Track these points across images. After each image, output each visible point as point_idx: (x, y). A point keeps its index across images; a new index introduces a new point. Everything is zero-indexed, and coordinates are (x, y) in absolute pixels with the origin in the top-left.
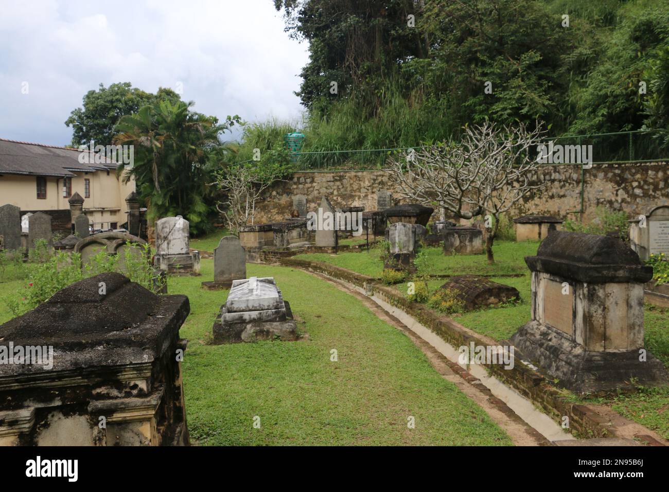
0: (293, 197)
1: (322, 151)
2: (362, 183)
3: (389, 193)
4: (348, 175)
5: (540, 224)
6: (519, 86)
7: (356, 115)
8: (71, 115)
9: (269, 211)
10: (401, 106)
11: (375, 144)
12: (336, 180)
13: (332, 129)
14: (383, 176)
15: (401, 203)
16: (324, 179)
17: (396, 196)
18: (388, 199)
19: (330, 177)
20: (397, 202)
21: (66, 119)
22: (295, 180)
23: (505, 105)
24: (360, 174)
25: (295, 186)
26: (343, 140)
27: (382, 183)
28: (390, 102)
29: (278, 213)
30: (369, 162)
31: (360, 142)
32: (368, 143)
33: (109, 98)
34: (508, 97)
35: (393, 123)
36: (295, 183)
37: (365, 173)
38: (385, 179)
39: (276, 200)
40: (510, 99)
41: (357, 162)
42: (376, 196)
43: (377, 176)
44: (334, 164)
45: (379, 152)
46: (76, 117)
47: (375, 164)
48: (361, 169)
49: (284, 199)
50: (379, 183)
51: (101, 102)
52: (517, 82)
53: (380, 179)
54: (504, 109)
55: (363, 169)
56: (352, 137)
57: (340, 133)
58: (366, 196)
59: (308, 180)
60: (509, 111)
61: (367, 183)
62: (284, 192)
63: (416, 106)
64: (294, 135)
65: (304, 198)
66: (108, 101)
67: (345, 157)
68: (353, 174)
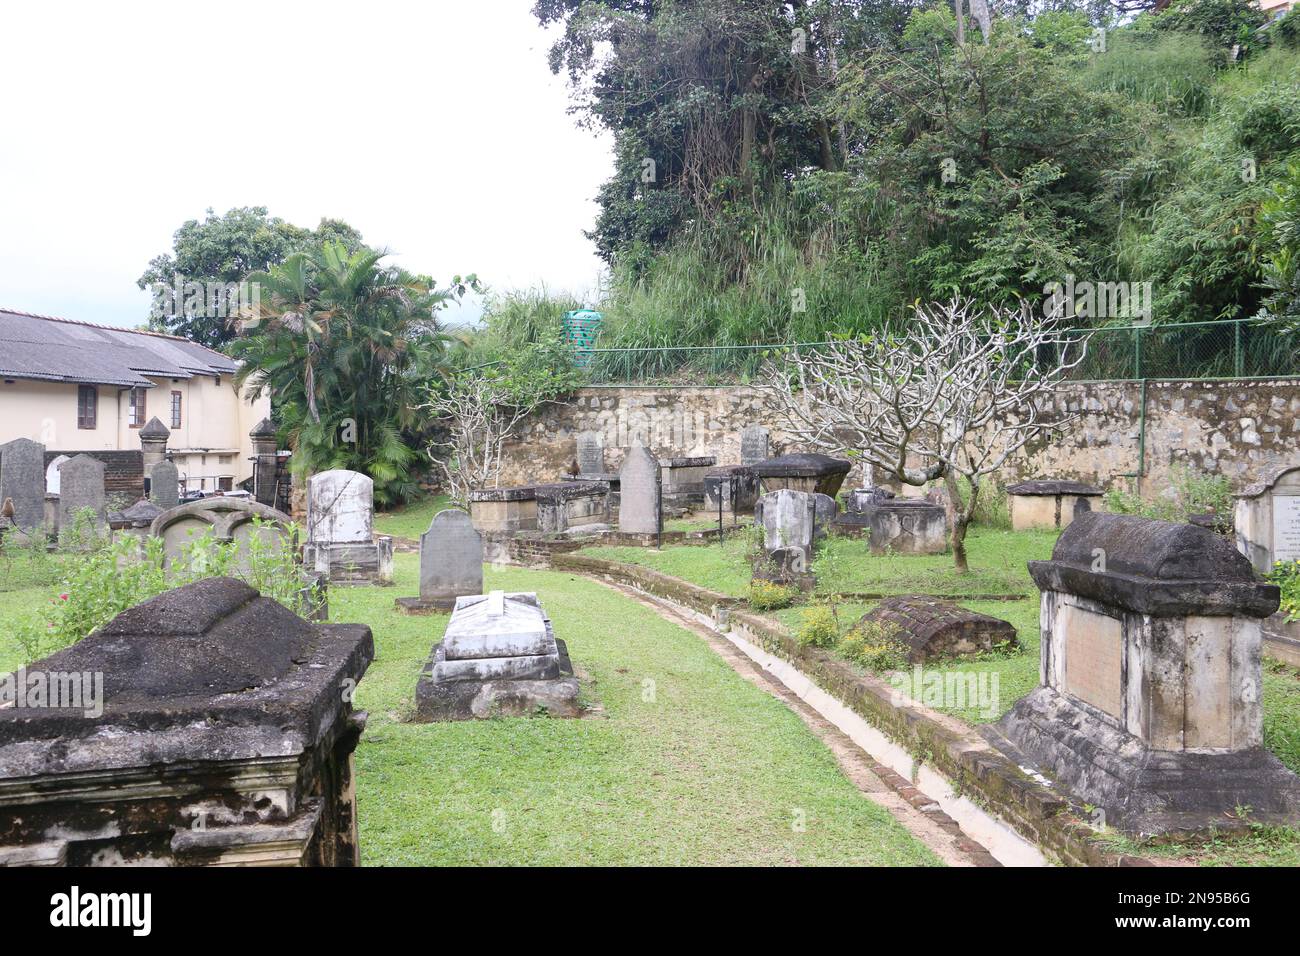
0: (578, 436)
1: (635, 348)
2: (712, 411)
3: (764, 431)
4: (684, 394)
5: (1059, 496)
6: (1021, 228)
7: (702, 279)
8: (149, 268)
9: (530, 462)
10: (790, 263)
11: (738, 336)
12: (662, 404)
13: (656, 304)
14: (753, 397)
15: (788, 451)
16: (638, 402)
17: (777, 437)
18: (761, 444)
19: (649, 397)
20: (779, 449)
21: (140, 275)
22: (582, 402)
23: (993, 263)
24: (707, 393)
25: (581, 415)
26: (678, 325)
27: (750, 411)
28: (770, 254)
29: (546, 466)
30: (726, 370)
31: (710, 331)
32: (724, 334)
33: (225, 237)
34: (998, 248)
35: (774, 296)
36: (581, 409)
37: (717, 392)
38: (757, 404)
39: (543, 441)
40: (1002, 252)
41: (702, 370)
42: (738, 437)
43: (741, 398)
44: (657, 373)
45: (746, 352)
46: (159, 272)
47: (737, 374)
48: (711, 383)
49: (559, 440)
50: (745, 412)
51: (208, 243)
52: (1016, 219)
53: (747, 403)
54: (992, 272)
55: (714, 384)
56: (694, 320)
57: (671, 313)
58: (720, 436)
59: (607, 404)
60: (999, 276)
61: (722, 411)
62: (559, 426)
63: (819, 263)
64: (581, 315)
65: (597, 438)
66: (220, 242)
67: (679, 358)
68: (695, 392)
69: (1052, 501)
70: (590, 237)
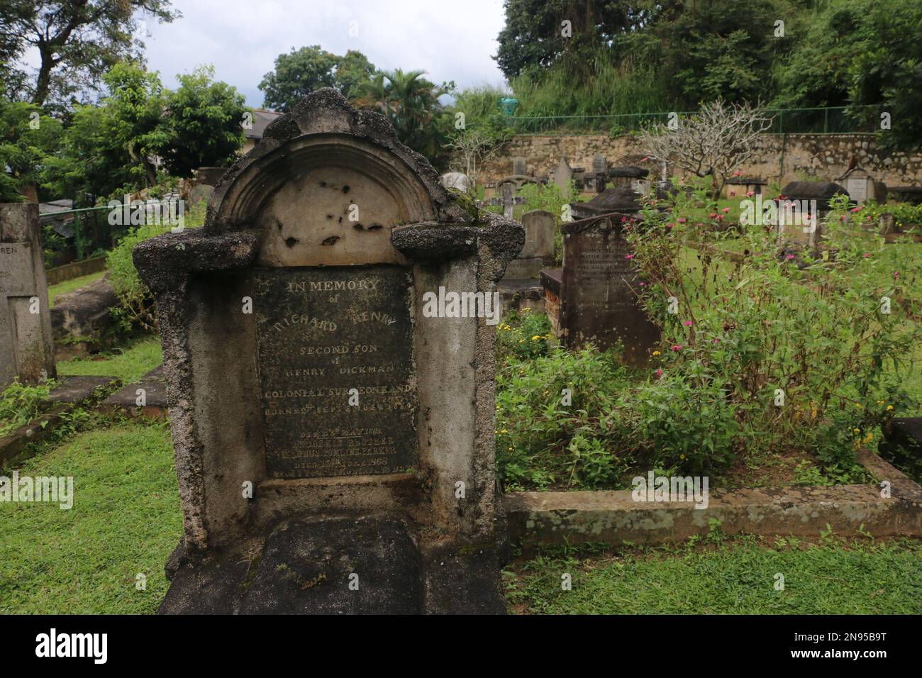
0: (512, 159)
1: (538, 117)
2: (577, 148)
3: (604, 156)
4: (564, 139)
5: (748, 185)
6: (728, 63)
7: (567, 83)
8: (264, 79)
9: (489, 172)
10: (612, 76)
11: (589, 111)
12: (553, 144)
13: (546, 95)
14: (597, 140)
15: (614, 166)
16: (541, 143)
17: (609, 159)
18: (602, 162)
19: (546, 140)
20: (609, 165)
21: (259, 83)
22: (514, 142)
23: (716, 79)
24: (575, 138)
25: (513, 149)
26: (557, 105)
27: (596, 147)
28: (602, 71)
29: (497, 173)
30: (583, 127)
31: (573, 108)
32: (582, 109)
33: (303, 62)
34: (718, 72)
35: (604, 91)
36: (513, 146)
37: (580, 138)
38: (599, 143)
39: (495, 162)
40: (720, 74)
41: (572, 128)
42: (591, 159)
43: (592, 140)
44: (549, 128)
45: (592, 119)
46: (269, 81)
47: (588, 129)
48: (576, 134)
49: (503, 161)
50: (594, 147)
51: (294, 65)
52: (727, 58)
53: (594, 143)
54: (715, 83)
55: (577, 134)
56: (565, 103)
57: (554, 100)
58: (581, 158)
59: (526, 143)
60: (719, 85)
61: (582, 147)
62: (502, 154)
63: (626, 75)
64: (508, 100)
65: (523, 160)
66: (300, 65)
67: (559, 122)
68: (568, 138)
69: (745, 187)
70: (495, 58)
